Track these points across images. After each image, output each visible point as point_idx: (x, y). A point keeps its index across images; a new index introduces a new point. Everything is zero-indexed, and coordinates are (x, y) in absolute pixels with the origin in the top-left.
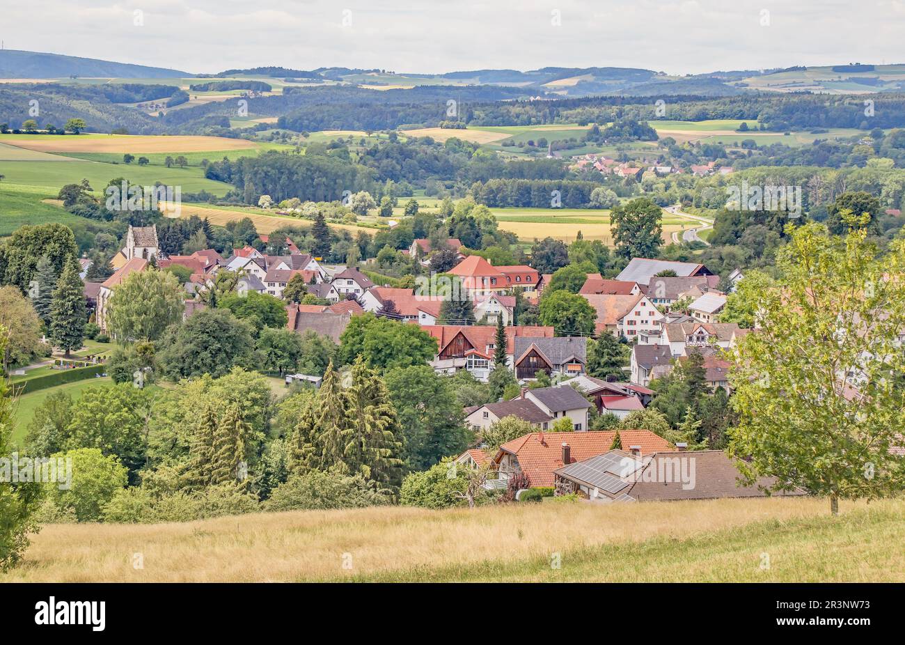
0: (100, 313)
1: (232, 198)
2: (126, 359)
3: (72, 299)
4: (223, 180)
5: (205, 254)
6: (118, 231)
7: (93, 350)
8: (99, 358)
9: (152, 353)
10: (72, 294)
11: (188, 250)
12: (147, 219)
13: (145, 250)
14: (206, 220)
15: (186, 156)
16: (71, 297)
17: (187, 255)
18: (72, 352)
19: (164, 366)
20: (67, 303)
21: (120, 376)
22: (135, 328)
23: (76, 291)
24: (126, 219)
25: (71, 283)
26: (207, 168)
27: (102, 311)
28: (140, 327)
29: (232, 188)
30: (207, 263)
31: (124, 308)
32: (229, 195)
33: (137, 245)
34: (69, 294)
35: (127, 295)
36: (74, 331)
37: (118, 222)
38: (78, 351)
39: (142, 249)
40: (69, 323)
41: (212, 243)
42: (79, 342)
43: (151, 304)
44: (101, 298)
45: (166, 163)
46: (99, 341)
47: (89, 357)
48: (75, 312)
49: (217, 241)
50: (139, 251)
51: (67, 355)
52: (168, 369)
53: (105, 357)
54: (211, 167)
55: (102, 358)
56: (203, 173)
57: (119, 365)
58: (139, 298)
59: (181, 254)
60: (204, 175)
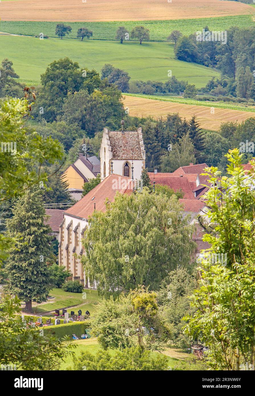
0: (64, 253)
1: (216, 90)
2: (117, 315)
3: (34, 232)
4: (202, 63)
5: (193, 172)
6: (63, 136)
7: (62, 303)
8: (72, 313)
9: (155, 308)
10: (33, 225)
11: (168, 164)
12: (105, 119)
13: (127, 164)
14: (193, 121)
15: (147, 27)
16: (33, 229)
17: (165, 171)
18: (34, 305)
19: (170, 326)
20: (27, 237)
21: (109, 339)
22: (124, 273)
23: (40, 221)
24: (75, 119)
25: (32, 209)
26: (179, 44)
27: (67, 249)
28: (131, 272)
29: (216, 75)
30: (198, 183)
31: (109, 245)
32: (212, 85)
33: (115, 156)
34: (30, 224)
35: (113, 227)
36: (37, 275)
37: (63, 123)
38: (44, 303)
39: (123, 162)
40: (30, 264)
41: (202, 154)
42: (44, 291)
43: (147, 240)
44: (66, 231)
45: (118, 38)
46: (69, 290)
47: (57, 311)
48: (38, 249)
49: (208, 152)
50: (119, 166)
51: (29, 309)
52: (175, 331)
53: (80, 313)
54: (185, 44)
55: (76, 313)
56: (172, 52)
57: (107, 324)
58: (130, 232)
59: (159, 170)
60: (173, 54)
